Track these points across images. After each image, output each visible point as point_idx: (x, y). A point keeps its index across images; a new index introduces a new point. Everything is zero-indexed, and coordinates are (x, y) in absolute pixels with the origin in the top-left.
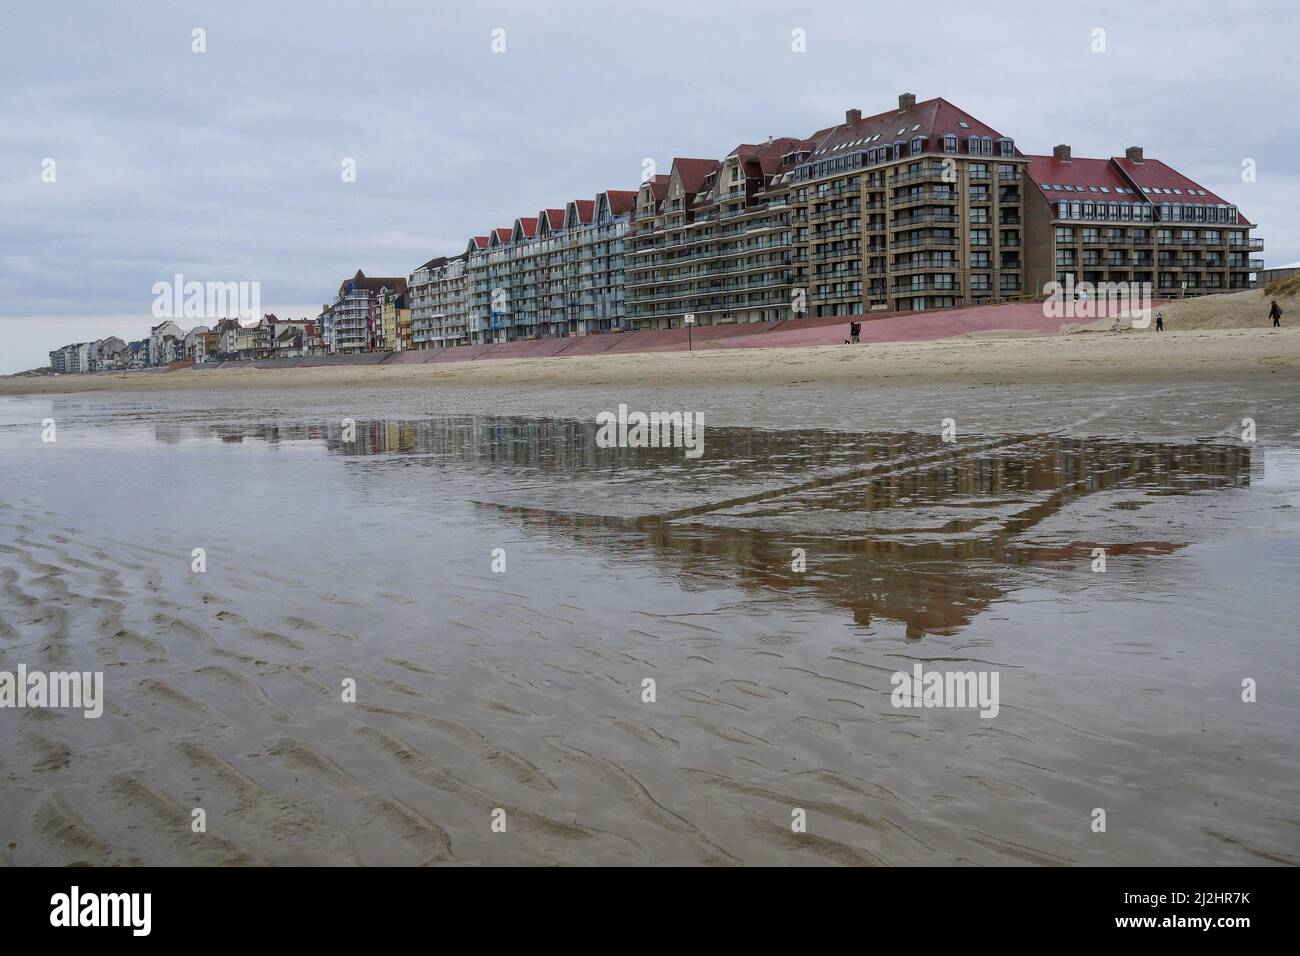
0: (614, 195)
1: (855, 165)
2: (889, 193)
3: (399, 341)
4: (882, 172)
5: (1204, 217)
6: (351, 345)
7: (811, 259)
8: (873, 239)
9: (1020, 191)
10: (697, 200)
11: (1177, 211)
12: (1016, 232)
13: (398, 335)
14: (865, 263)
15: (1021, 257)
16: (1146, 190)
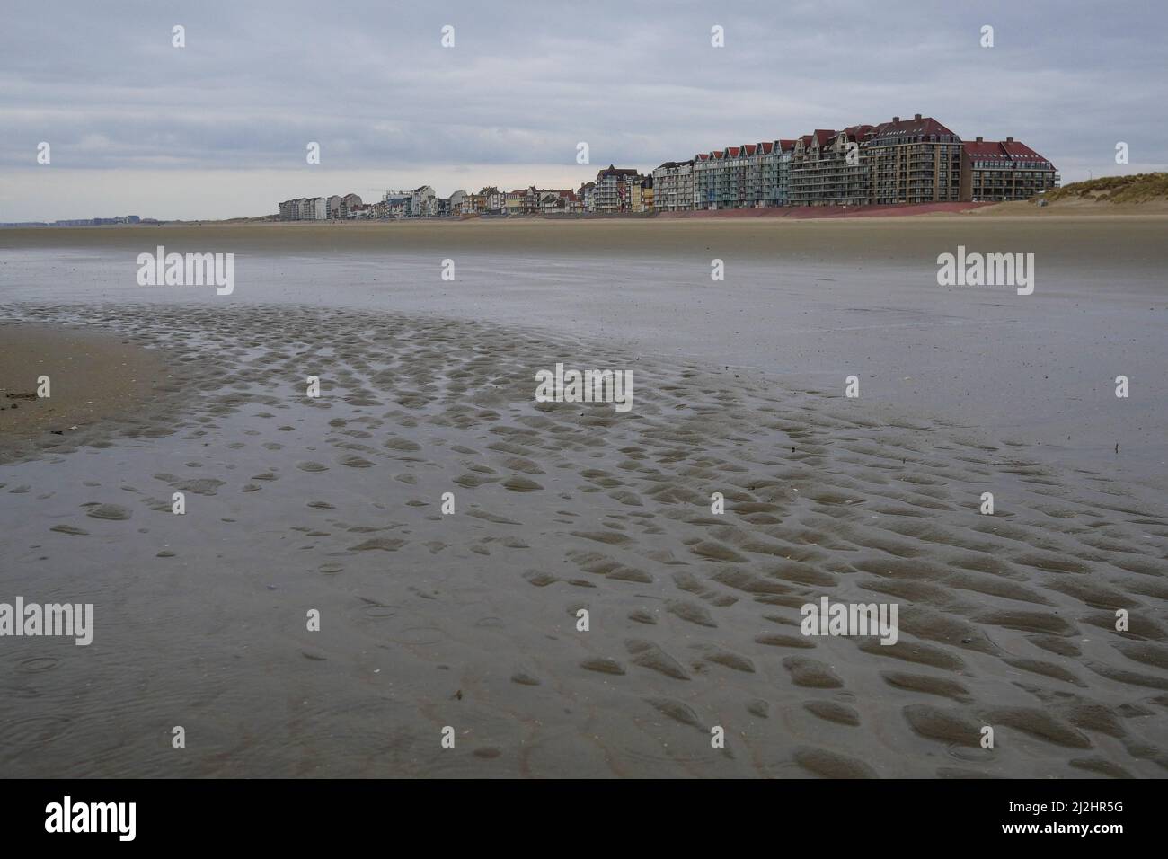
0: (783, 143)
1: (895, 143)
2: (909, 156)
3: (643, 206)
4: (906, 147)
5: (1035, 167)
6: (606, 207)
7: (876, 181)
8: (902, 173)
9: (961, 156)
10: (825, 149)
11: (1023, 165)
12: (958, 172)
13: (642, 203)
14: (898, 183)
15: (960, 182)
16: (1012, 156)
